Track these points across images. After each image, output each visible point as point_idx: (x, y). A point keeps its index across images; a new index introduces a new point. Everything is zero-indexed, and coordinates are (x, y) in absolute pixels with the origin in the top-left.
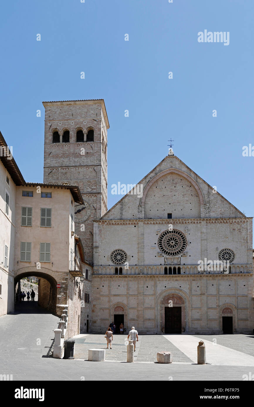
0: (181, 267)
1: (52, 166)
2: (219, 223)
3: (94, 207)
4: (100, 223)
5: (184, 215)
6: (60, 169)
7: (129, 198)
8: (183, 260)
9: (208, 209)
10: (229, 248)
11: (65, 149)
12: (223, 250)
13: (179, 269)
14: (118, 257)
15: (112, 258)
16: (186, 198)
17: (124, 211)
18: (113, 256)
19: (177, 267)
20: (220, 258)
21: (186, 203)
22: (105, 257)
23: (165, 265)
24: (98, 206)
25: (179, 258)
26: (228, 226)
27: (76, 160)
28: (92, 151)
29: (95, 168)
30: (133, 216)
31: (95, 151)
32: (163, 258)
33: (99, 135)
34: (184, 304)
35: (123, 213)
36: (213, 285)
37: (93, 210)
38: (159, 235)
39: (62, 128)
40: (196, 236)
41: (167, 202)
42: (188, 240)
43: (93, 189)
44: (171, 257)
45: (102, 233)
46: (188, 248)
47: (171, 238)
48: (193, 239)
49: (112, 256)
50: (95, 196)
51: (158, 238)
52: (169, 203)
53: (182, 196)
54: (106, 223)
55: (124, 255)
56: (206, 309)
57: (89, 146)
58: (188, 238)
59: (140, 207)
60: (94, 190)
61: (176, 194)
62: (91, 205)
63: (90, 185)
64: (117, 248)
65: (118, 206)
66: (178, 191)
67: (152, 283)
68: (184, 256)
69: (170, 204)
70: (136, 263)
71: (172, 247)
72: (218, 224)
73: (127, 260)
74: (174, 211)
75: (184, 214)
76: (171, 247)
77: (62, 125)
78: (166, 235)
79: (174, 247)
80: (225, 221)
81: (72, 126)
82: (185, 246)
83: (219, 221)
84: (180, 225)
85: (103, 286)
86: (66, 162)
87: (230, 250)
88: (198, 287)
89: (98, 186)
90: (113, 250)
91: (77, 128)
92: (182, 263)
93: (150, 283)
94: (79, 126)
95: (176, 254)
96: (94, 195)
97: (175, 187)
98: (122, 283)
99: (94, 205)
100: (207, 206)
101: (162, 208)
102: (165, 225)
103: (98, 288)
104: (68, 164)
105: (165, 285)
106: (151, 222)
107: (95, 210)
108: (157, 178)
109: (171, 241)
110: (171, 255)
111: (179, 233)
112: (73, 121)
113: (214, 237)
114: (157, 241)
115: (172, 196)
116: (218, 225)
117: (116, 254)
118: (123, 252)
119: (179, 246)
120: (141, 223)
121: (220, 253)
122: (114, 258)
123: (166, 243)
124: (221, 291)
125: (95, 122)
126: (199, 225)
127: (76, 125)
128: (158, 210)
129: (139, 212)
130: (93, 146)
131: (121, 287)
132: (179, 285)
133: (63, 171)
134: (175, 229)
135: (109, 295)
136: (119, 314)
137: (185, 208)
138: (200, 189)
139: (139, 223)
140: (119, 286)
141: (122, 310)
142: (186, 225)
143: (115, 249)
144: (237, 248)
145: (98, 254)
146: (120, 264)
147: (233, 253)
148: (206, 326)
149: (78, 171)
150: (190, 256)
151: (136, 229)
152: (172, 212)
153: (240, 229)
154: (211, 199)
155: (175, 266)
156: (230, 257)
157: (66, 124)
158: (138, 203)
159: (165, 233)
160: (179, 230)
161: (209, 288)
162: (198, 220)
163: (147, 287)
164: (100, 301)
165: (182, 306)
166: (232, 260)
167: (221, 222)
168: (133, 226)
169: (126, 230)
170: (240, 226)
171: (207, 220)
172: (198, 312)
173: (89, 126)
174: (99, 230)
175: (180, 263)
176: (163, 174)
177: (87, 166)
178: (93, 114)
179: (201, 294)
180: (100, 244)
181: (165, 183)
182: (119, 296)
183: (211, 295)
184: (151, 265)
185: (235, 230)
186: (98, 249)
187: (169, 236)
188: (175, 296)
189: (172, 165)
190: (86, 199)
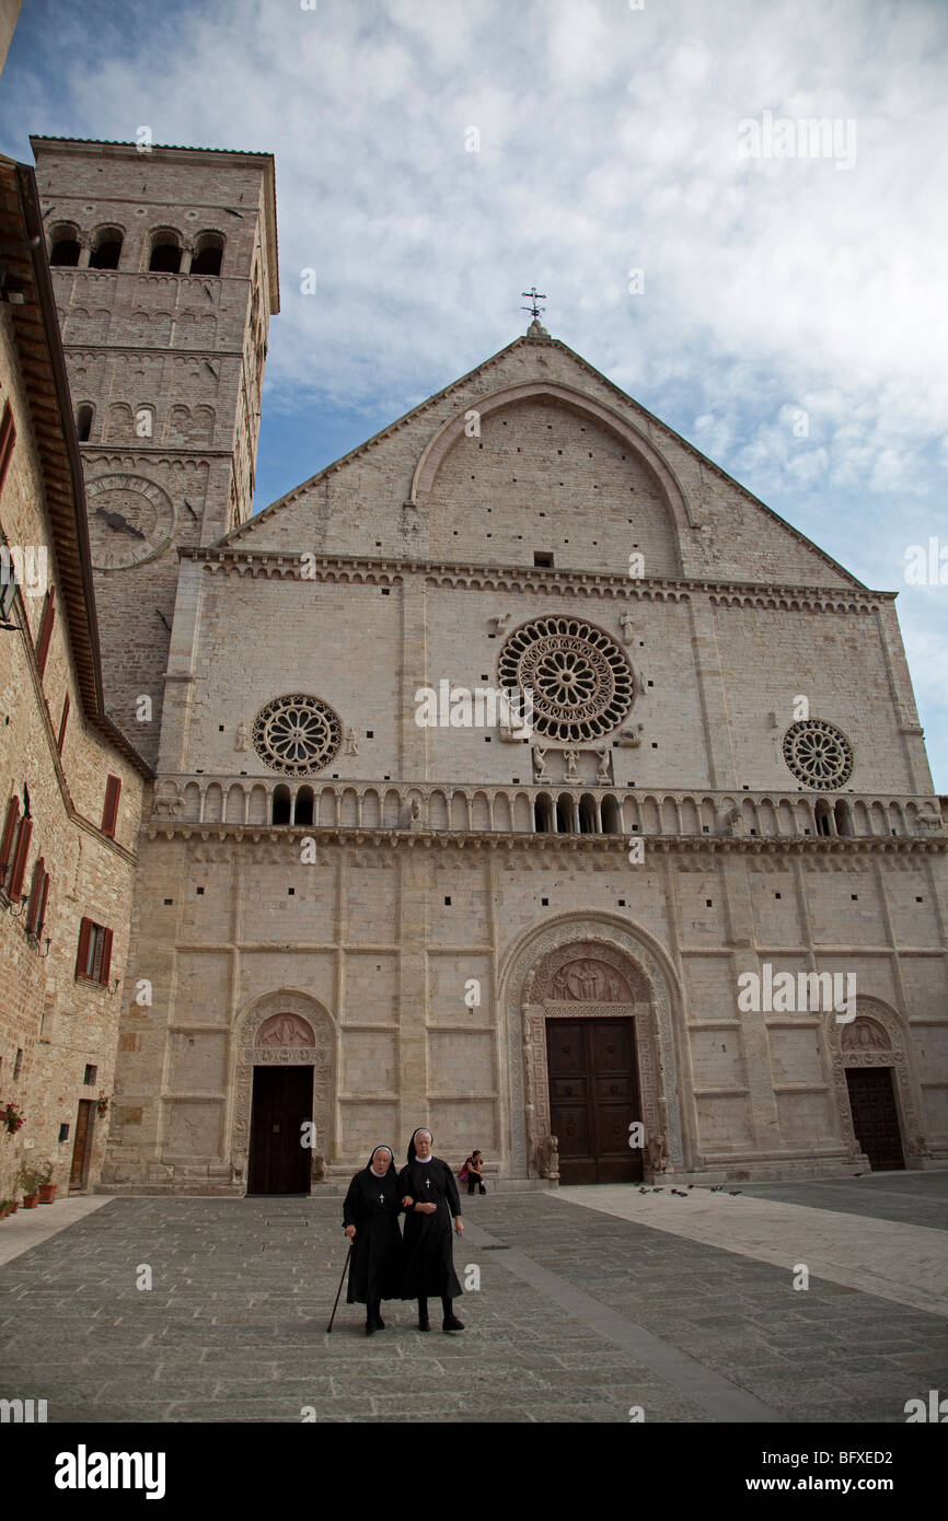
0: (620, 797)
2: (765, 608)
3: (190, 508)
4: (215, 566)
5: (606, 564)
7: (360, 472)
8: (626, 768)
9: (710, 547)
10: (822, 717)
11: (94, 288)
12: (798, 727)
13: (609, 806)
14: (291, 732)
15: (261, 737)
16: (608, 501)
17: (335, 520)
18: (269, 726)
19: (599, 796)
20: (790, 762)
21: (610, 520)
22: (221, 728)
23: (535, 782)
24: (208, 503)
25: (603, 753)
26: (803, 622)
27: (134, 329)
28: (208, 306)
29: (214, 363)
30: (378, 544)
31: (222, 307)
32: (527, 747)
33: (244, 259)
34: (648, 1000)
35: (332, 531)
36: (778, 896)
37: (187, 520)
38: (500, 640)
39: (95, 224)
40: (672, 654)
41: (527, 507)
42: (637, 672)
43: (193, 438)
44: (563, 744)
45: (218, 610)
46: (639, 714)
47: (559, 658)
48: (662, 668)
49: (262, 726)
50: (203, 463)
51: (497, 650)
52: (538, 511)
53: (594, 489)
54: (242, 567)
55: (328, 724)
56: (761, 1025)
57: (197, 290)
58: (640, 663)
59: (410, 512)
60: (198, 443)
61: (567, 479)
62: (178, 503)
63: (186, 422)
64: (291, 687)
65: (306, 497)
66: (573, 469)
67: (474, 880)
68: (626, 746)
69: (542, 515)
70: (390, 768)
71: (567, 700)
72: (761, 610)
73: (343, 750)
74: (563, 546)
75: (608, 561)
76: (562, 698)
77: (98, 212)
78: (534, 642)
79: (573, 700)
80: (789, 601)
81: (136, 219)
82: (625, 695)
83: (765, 599)
84: (595, 600)
85: (200, 891)
87: (828, 729)
88: (709, 903)
89: (217, 427)
90: (268, 698)
91: (154, 229)
92: (621, 780)
93: (465, 881)
94: (164, 224)
95: (587, 734)
96: (198, 460)
97: (560, 452)
98: (310, 878)
99: (190, 500)
100: (704, 536)
101: (507, 527)
102: (528, 595)
103: (169, 902)
104: (95, 340)
105: (543, 891)
106: (464, 578)
107: (196, 519)
109: (562, 672)
110: (564, 735)
111: (594, 635)
112: (142, 207)
113: (752, 663)
114: (494, 663)
115: (550, 487)
116: (762, 616)
117: (282, 719)
118: (321, 710)
119: (596, 694)
120: (413, 577)
121: (789, 738)
122: (275, 739)
123: (537, 677)
124: (824, 929)
125: (233, 219)
126: (680, 609)
127: (153, 220)
128: (489, 536)
129: (404, 532)
130: (214, 290)
131: (303, 898)
132: (614, 892)
134: (574, 615)
135: (229, 946)
136: (283, 1063)
137: (610, 538)
138: (665, 466)
139: (405, 576)
140: (291, 892)
141: (305, 1035)
142: (622, 604)
143: (279, 693)
144: (857, 721)
145: (188, 711)
146: (302, 768)
147: (841, 740)
148: (774, 1130)
149: (138, 366)
150: (655, 745)
151: (390, 602)
152: (556, 548)
153: (853, 640)
154: (714, 509)
155: (589, 791)
156: (835, 759)
157: (114, 215)
158: (400, 496)
159: (530, 633)
160: (595, 622)
161: (762, 911)
162: (674, 584)
163: (448, 901)
164: (175, 982)
165: (636, 1010)
166: (844, 773)
167: (772, 603)
168: (378, 590)
169: (342, 608)
170: (851, 626)
171: (712, 587)
172: (723, 1046)
173: (208, 227)
174: (207, 599)
175: (612, 777)
176: (508, 398)
177: (180, 354)
178: (226, 194)
179: (730, 943)
180: (206, 662)
181: (518, 436)
182: (289, 951)
183: (776, 949)
184: (468, 785)
185: (832, 640)
186: (190, 686)
187: (549, 644)
188: (597, 954)
189: (543, 369)
190: (157, 473)
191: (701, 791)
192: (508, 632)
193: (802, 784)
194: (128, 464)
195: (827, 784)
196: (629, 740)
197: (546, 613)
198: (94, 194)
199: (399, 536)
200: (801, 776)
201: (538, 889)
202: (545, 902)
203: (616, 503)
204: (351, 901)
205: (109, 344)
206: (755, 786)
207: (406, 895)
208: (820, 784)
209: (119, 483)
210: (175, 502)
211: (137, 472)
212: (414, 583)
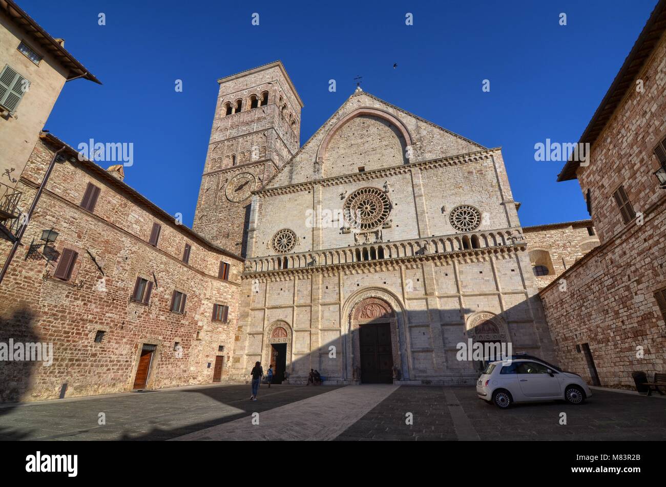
0: (384, 246)
1: (219, 140)
2: (442, 167)
3: (260, 179)
4: (261, 195)
5: (383, 166)
6: (226, 142)
7: (303, 156)
8: (387, 235)
9: (420, 150)
10: (467, 203)
11: (234, 120)
12: (456, 209)
13: (381, 249)
14: (282, 241)
15: (274, 244)
16: (384, 143)
17: (295, 173)
18: (276, 240)
19: (376, 247)
20: (452, 223)
21: (385, 149)
22: (263, 243)
23: (355, 245)
24: (265, 176)
25: (379, 232)
26: (459, 169)
27: (245, 129)
28: (264, 115)
29: (266, 133)
30: (307, 178)
31: (267, 114)
32: (351, 236)
33: (273, 97)
34: (394, 317)
35: (294, 177)
36: (446, 275)
37: (259, 182)
38: (344, 200)
39: (235, 100)
40: (405, 192)
41: (356, 153)
42: (391, 201)
44: (365, 231)
45: (263, 208)
46: (393, 216)
47: (364, 202)
48: (401, 198)
49: (274, 240)
51: (343, 203)
53: (379, 140)
54: (269, 194)
55: (292, 236)
56: (438, 325)
57: (261, 111)
58: (392, 197)
59: (317, 165)
60: (262, 158)
61: (370, 139)
62: (257, 178)
64: (282, 227)
65: (286, 168)
66: (372, 135)
67: (335, 280)
68: (387, 228)
69: (361, 154)
70: (310, 247)
71: (367, 216)
72: (440, 168)
73: (296, 243)
74: (368, 163)
75: (384, 164)
76: (365, 215)
77: (235, 96)
78: (356, 199)
79: (369, 215)
80: (452, 162)
81: (245, 95)
82: (387, 210)
83: (442, 164)
84: (376, 180)
85: (257, 292)
86: (234, 133)
87: (470, 208)
89: (267, 152)
90: (275, 232)
91: (250, 96)
92: (385, 240)
93: (332, 280)
94: (252, 93)
95: (373, 226)
96: (262, 164)
97: (367, 131)
98: (287, 285)
99: (260, 176)
100: (418, 146)
101: (349, 161)
102: (353, 183)
103: (248, 296)
104: (236, 135)
106: (332, 182)
107: (262, 182)
108: (341, 123)
109: (365, 206)
110: (366, 228)
111: (376, 191)
112: (246, 91)
113: (436, 189)
114: (343, 208)
115: (363, 144)
116: (441, 170)
117: (280, 238)
118: (290, 233)
119: (377, 211)
120: (318, 185)
121: (452, 214)
122: (278, 244)
123: (357, 210)
124: (467, 286)
125: (270, 85)
126: (408, 176)
127: (250, 93)
128: (343, 166)
129: (315, 172)
130: (266, 110)
131: (284, 291)
132: (382, 279)
133: (229, 143)
134: (369, 186)
135: (264, 308)
136: (278, 343)
137: (384, 156)
138: (403, 124)
139: (314, 186)
140: (281, 289)
141: (285, 334)
142: (386, 179)
143: (279, 230)
144: (482, 202)
145: (254, 240)
146: (285, 251)
147: (476, 211)
148: (444, 365)
149: (246, 140)
150: (397, 226)
151: (311, 195)
152: (365, 164)
153: (481, 170)
154: (422, 135)
155: (373, 246)
156: (473, 219)
157: (239, 96)
158: (314, 160)
159: (354, 196)
160: (377, 187)
161: (440, 281)
162: (405, 167)
163: (327, 288)
164: (250, 320)
165: (390, 321)
166: (477, 224)
167: (445, 165)
168: (307, 192)
169: (296, 200)
170: (480, 165)
171: (420, 165)
172: (424, 333)
173: (263, 90)
174: (259, 206)
175: (382, 239)
176: (348, 117)
177: (257, 132)
178: (268, 78)
179: (426, 294)
180: (259, 224)
181: (353, 129)
182: (281, 307)
183: (446, 295)
184: (332, 249)
185: (472, 172)
186: (255, 232)
187: (362, 198)
188: (377, 301)
189: (359, 104)
190: (251, 170)
191: (414, 240)
192: (346, 197)
193: (457, 231)
194: (244, 169)
195: (469, 229)
196: (387, 226)
197: (360, 188)
198: (234, 91)
199: (313, 173)
200: (457, 228)
201: (356, 281)
202: (358, 285)
203: (386, 143)
204: (298, 291)
205: (239, 135)
206: (437, 234)
207: (314, 287)
208: (466, 230)
209: (241, 175)
210: (256, 177)
211: (247, 171)
212: (318, 187)
